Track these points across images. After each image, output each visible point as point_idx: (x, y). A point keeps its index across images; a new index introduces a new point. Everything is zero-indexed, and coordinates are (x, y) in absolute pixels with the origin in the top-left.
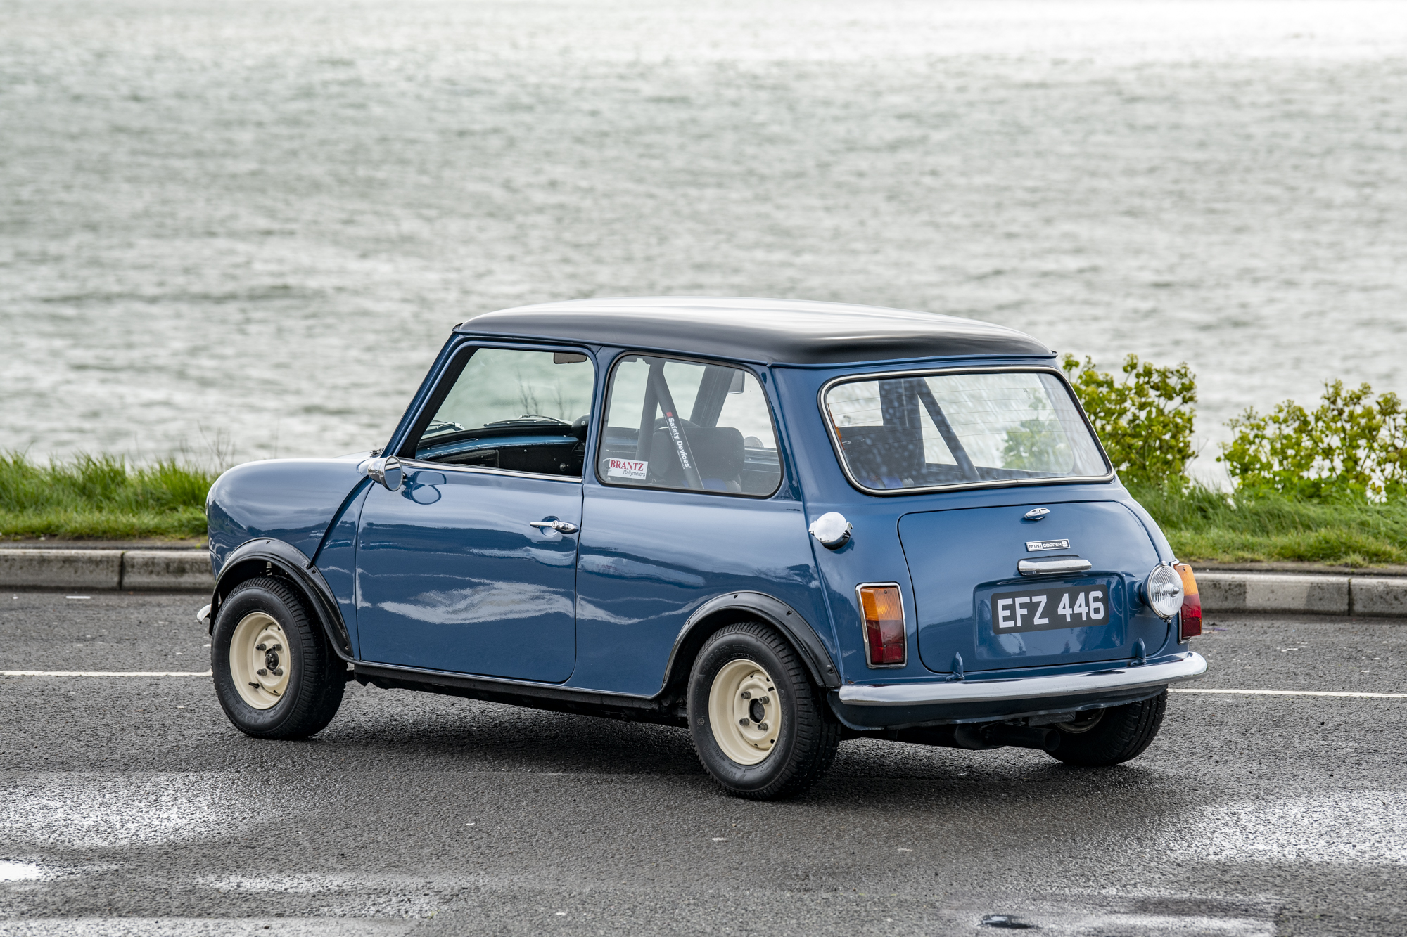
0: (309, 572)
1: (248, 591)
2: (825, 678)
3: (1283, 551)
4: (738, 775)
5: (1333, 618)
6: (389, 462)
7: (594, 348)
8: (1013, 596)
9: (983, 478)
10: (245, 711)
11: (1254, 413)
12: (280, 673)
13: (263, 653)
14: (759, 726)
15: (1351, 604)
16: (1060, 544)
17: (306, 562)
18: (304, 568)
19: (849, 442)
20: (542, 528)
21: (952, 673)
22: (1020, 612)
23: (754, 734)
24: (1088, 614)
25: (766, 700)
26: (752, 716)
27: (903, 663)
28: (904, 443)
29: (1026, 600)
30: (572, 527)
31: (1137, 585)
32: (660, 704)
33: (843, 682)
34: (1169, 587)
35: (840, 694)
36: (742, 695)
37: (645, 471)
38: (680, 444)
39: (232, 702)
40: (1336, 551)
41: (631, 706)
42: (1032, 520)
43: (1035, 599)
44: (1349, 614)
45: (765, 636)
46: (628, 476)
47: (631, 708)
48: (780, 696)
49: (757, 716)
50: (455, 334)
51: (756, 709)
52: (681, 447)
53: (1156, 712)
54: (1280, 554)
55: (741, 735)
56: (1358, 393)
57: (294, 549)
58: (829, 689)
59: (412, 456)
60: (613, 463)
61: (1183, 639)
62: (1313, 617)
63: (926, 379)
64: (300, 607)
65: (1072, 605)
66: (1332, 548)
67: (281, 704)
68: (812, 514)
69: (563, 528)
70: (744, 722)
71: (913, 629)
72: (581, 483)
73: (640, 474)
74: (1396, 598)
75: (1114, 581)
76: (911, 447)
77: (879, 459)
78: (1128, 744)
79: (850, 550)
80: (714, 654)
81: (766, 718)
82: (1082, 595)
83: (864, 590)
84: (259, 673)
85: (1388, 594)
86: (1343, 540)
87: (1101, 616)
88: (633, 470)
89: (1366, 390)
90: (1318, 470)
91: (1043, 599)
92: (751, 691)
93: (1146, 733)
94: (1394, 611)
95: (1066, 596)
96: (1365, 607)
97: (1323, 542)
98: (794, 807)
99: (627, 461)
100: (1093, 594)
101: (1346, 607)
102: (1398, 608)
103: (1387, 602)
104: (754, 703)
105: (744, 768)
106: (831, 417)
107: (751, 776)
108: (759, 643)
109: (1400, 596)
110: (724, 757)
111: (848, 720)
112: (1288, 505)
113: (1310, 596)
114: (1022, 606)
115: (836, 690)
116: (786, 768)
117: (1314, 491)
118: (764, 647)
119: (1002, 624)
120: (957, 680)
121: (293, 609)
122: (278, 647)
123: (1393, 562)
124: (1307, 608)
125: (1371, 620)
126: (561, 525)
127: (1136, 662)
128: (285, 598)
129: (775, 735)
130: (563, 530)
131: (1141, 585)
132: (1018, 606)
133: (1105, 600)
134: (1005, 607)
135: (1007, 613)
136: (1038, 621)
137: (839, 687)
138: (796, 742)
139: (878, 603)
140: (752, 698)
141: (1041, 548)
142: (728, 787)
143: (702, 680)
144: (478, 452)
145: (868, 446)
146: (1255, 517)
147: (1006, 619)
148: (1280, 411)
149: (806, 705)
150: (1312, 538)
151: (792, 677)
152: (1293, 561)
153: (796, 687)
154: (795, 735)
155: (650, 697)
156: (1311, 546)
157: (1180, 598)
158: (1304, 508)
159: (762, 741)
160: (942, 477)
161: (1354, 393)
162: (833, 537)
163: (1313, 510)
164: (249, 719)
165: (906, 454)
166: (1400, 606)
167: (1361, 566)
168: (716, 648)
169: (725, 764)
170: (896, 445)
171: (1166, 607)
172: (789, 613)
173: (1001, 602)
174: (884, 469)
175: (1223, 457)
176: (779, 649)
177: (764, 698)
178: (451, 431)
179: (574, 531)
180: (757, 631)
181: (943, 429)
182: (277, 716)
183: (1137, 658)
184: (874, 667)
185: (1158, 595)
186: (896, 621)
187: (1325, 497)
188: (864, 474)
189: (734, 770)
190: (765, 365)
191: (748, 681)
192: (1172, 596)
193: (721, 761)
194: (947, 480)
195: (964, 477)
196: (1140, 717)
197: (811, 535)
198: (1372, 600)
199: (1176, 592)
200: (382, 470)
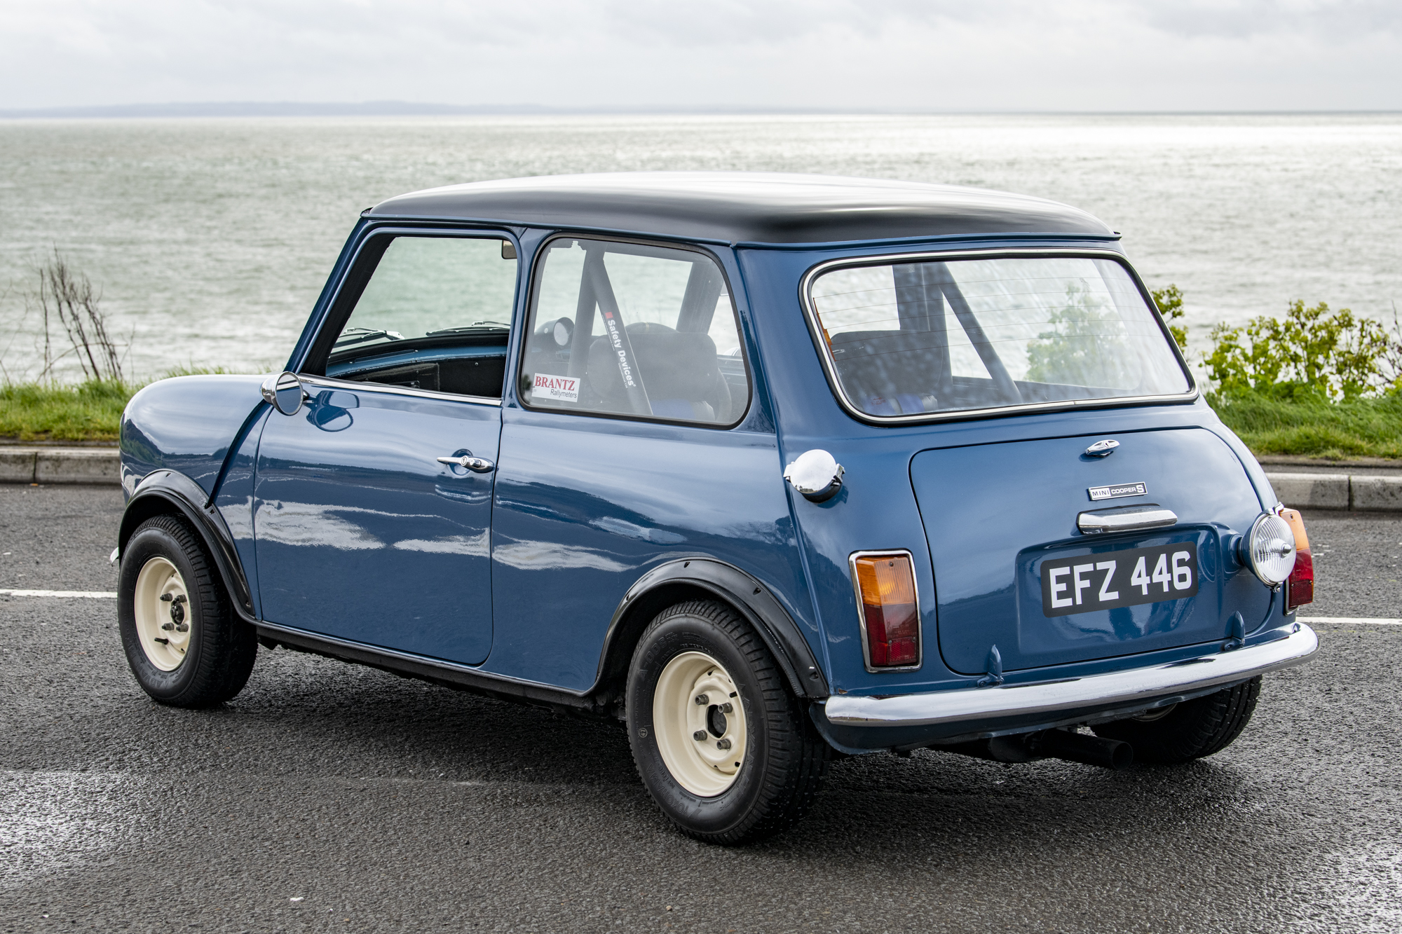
0: (207, 512)
1: (148, 532)
2: (806, 685)
3: (1271, 446)
4: (691, 809)
5: (1336, 513)
6: (283, 380)
7: (515, 230)
8: (1071, 563)
9: (1027, 398)
10: (149, 672)
11: (1226, 326)
12: (185, 630)
13: (169, 604)
14: (719, 744)
15: (1351, 500)
16: (1133, 489)
17: (205, 500)
18: (202, 507)
19: (843, 351)
20: (453, 466)
21: (986, 676)
22: (1080, 585)
23: (712, 753)
24: (1171, 583)
25: (728, 708)
26: (711, 727)
27: (916, 664)
28: (919, 351)
29: (1088, 568)
30: (486, 464)
31: (1233, 540)
32: (595, 702)
33: (832, 692)
34: (1278, 544)
35: (827, 708)
36: (697, 699)
37: (576, 391)
38: (622, 355)
39: (137, 659)
40: (1316, 445)
41: (560, 702)
42: (1096, 456)
43: (1100, 566)
44: (1349, 510)
45: (725, 623)
46: (556, 398)
47: (559, 705)
48: (744, 706)
49: (718, 727)
50: (363, 220)
51: (716, 719)
52: (623, 359)
53: (1248, 698)
54: (1267, 448)
55: (698, 753)
56: (1315, 309)
57: (192, 484)
58: (812, 700)
59: (321, 373)
60: (538, 379)
61: (1290, 608)
62: (1317, 512)
63: (948, 265)
64: (200, 553)
65: (1150, 572)
66: (1312, 443)
67: (183, 667)
68: (789, 451)
69: (475, 465)
70: (699, 736)
71: (931, 606)
72: (500, 407)
73: (571, 395)
74: (1392, 495)
75: (1203, 535)
76: (929, 357)
77: (883, 375)
78: (1211, 739)
79: (841, 503)
80: (658, 642)
81: (729, 733)
82: (1163, 557)
83: (861, 561)
84: (164, 628)
85: (1384, 490)
86: (1320, 436)
87: (1187, 585)
88: (562, 390)
89: (1323, 308)
90: (1287, 374)
91: (1111, 566)
92: (709, 694)
93: (1235, 724)
94: (1391, 506)
95: (1142, 561)
96: (1363, 502)
97: (1304, 438)
98: (765, 861)
99: (555, 378)
100: (1177, 556)
101: (1346, 503)
102: (1394, 504)
103: (1384, 498)
104: (713, 710)
105: (698, 801)
106: (817, 316)
107: (707, 811)
108: (716, 632)
109: (1396, 493)
110: (674, 783)
111: (840, 742)
112: (1266, 403)
113: (1314, 493)
114: (1083, 576)
115: (821, 702)
116: (754, 807)
117: (1288, 391)
118: (722, 637)
119: (1056, 603)
120: (993, 684)
121: (192, 555)
122: (181, 599)
123: (1364, 455)
124: (1310, 503)
125: (1370, 515)
126: (472, 461)
127: (1232, 643)
128: (184, 542)
129: (740, 757)
130: (476, 468)
131: (1239, 539)
132: (1077, 577)
133: (1192, 564)
134: (1060, 579)
135: (1063, 587)
136: (1104, 596)
137: (826, 698)
138: (766, 772)
139: (879, 579)
140: (711, 703)
141: (1108, 496)
142: (679, 824)
143: (643, 679)
144: (413, 367)
145: (869, 355)
146: (1241, 415)
147: (1061, 595)
148: (1253, 325)
149: (780, 721)
150: (1295, 432)
151: (762, 684)
152: (1280, 454)
153: (766, 695)
154: (765, 763)
155: (581, 693)
156: (1294, 441)
157: (1291, 558)
158: (1283, 407)
159: (725, 763)
160: (972, 399)
161: (1312, 310)
162: (818, 484)
163: (1288, 408)
164: (154, 681)
165: (922, 366)
166: (1396, 502)
167: (1340, 459)
168: (660, 635)
169: (675, 792)
170: (909, 354)
171: (1273, 570)
172: (757, 591)
173: (1054, 573)
174: (891, 387)
175: (1203, 363)
176: (743, 641)
177: (725, 705)
178: (384, 340)
179: (489, 470)
180: (714, 615)
181: (973, 331)
182: (179, 681)
183: (1233, 639)
184: (875, 670)
185: (1263, 554)
186: (906, 606)
187: (1298, 397)
188: (863, 394)
189: (686, 802)
190: (727, 245)
191: (705, 681)
192: (1282, 556)
193: (669, 788)
194: (979, 403)
195: (1002, 397)
196: (1229, 705)
197: (787, 482)
198: (1370, 496)
199: (1286, 551)
200: (274, 389)
